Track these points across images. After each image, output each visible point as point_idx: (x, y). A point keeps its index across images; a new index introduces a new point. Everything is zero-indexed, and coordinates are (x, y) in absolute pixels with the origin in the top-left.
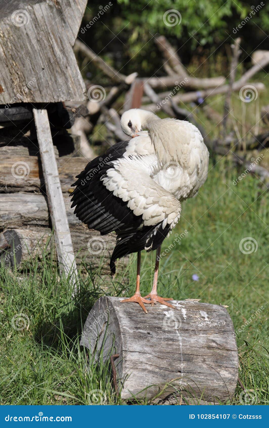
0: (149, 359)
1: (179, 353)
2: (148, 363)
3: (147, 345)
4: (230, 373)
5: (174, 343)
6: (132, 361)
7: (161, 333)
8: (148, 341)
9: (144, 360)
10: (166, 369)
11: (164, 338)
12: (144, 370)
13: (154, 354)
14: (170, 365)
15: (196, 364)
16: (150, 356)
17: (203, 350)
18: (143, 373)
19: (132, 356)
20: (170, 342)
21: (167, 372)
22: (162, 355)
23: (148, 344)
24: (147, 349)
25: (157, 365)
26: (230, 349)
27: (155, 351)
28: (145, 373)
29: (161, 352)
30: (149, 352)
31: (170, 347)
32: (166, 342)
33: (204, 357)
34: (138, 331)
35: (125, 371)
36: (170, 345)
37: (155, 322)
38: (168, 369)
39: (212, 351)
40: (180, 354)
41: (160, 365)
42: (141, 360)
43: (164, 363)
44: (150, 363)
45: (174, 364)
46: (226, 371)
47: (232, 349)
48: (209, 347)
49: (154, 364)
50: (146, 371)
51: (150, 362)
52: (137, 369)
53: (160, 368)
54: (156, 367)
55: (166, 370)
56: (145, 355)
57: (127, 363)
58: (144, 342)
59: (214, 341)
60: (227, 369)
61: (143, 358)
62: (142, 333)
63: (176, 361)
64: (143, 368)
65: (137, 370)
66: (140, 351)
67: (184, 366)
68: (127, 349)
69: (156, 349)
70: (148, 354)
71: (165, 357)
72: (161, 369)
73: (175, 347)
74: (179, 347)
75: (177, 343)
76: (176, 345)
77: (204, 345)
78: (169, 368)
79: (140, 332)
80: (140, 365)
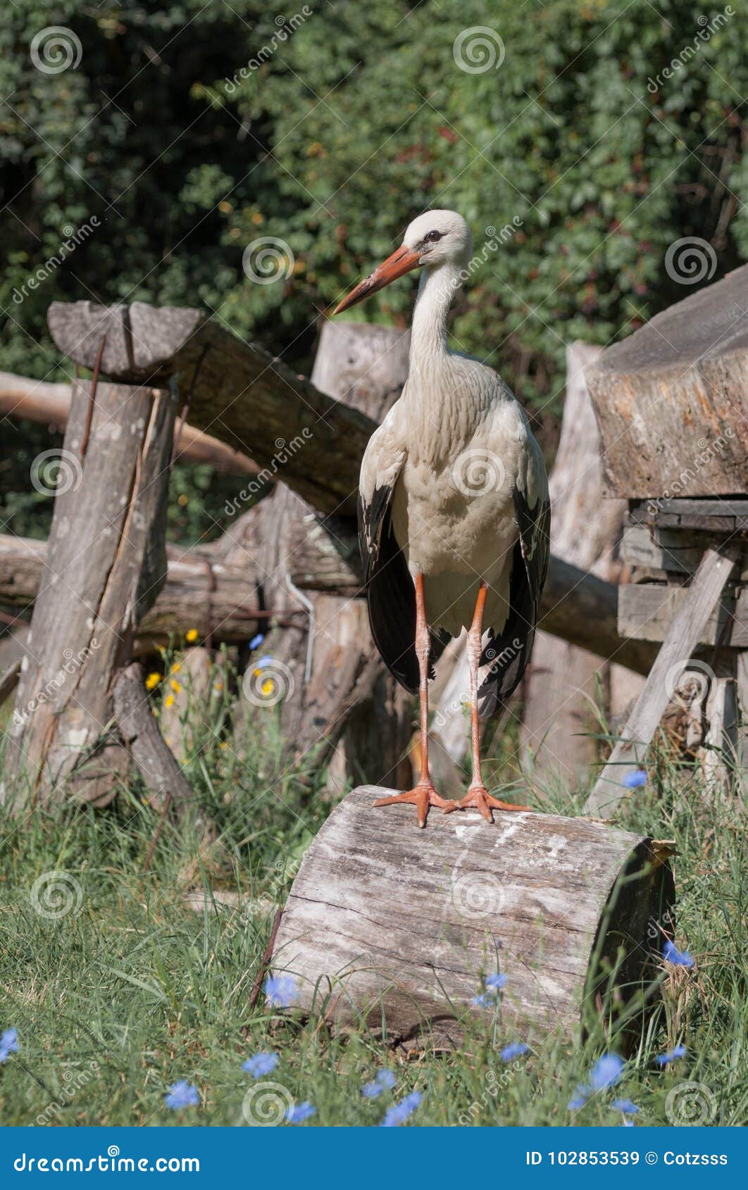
0: (349, 925)
1: (438, 919)
2: (342, 931)
3: (356, 891)
4: (562, 986)
5: (433, 895)
6: (302, 921)
7: (411, 869)
8: (366, 882)
9: (335, 925)
10: (391, 954)
11: (411, 882)
12: (330, 947)
13: (366, 912)
14: (404, 943)
15: (473, 952)
16: (355, 916)
17: (501, 920)
18: (323, 954)
19: (306, 909)
20: (423, 893)
21: (394, 961)
22: (390, 919)
23: (363, 888)
24: (352, 900)
25: (367, 941)
26: (576, 928)
27: (370, 908)
28: (331, 954)
29: (387, 912)
30: (356, 907)
31: (416, 903)
32: (411, 891)
33: (501, 938)
34: (353, 857)
35: (279, 942)
36: (420, 898)
37: (415, 844)
38: (397, 953)
39: (524, 926)
40: (439, 922)
41: (375, 941)
42: (326, 923)
43: (387, 939)
44: (349, 933)
45: (415, 945)
46: (554, 979)
47: (580, 929)
48: (521, 917)
49: (359, 936)
50: (334, 950)
51: (350, 930)
52: (311, 941)
53: (376, 950)
54: (362, 944)
55: (391, 957)
56: (340, 914)
57: (291, 925)
58: (355, 883)
59: (538, 904)
60: (554, 974)
61: (334, 919)
62: (360, 864)
63: (422, 939)
64: (326, 941)
65: (310, 945)
66: (332, 902)
67: (442, 953)
68: (299, 894)
69: (377, 904)
70: (349, 911)
71: (396, 925)
72: (375, 952)
73: (430, 905)
74: (440, 905)
75: (438, 897)
76: (435, 902)
77: (507, 911)
78: (401, 952)
79: (356, 861)
80: (320, 933)
